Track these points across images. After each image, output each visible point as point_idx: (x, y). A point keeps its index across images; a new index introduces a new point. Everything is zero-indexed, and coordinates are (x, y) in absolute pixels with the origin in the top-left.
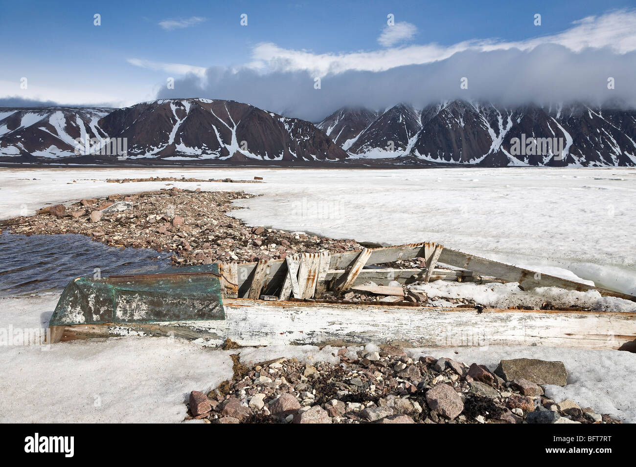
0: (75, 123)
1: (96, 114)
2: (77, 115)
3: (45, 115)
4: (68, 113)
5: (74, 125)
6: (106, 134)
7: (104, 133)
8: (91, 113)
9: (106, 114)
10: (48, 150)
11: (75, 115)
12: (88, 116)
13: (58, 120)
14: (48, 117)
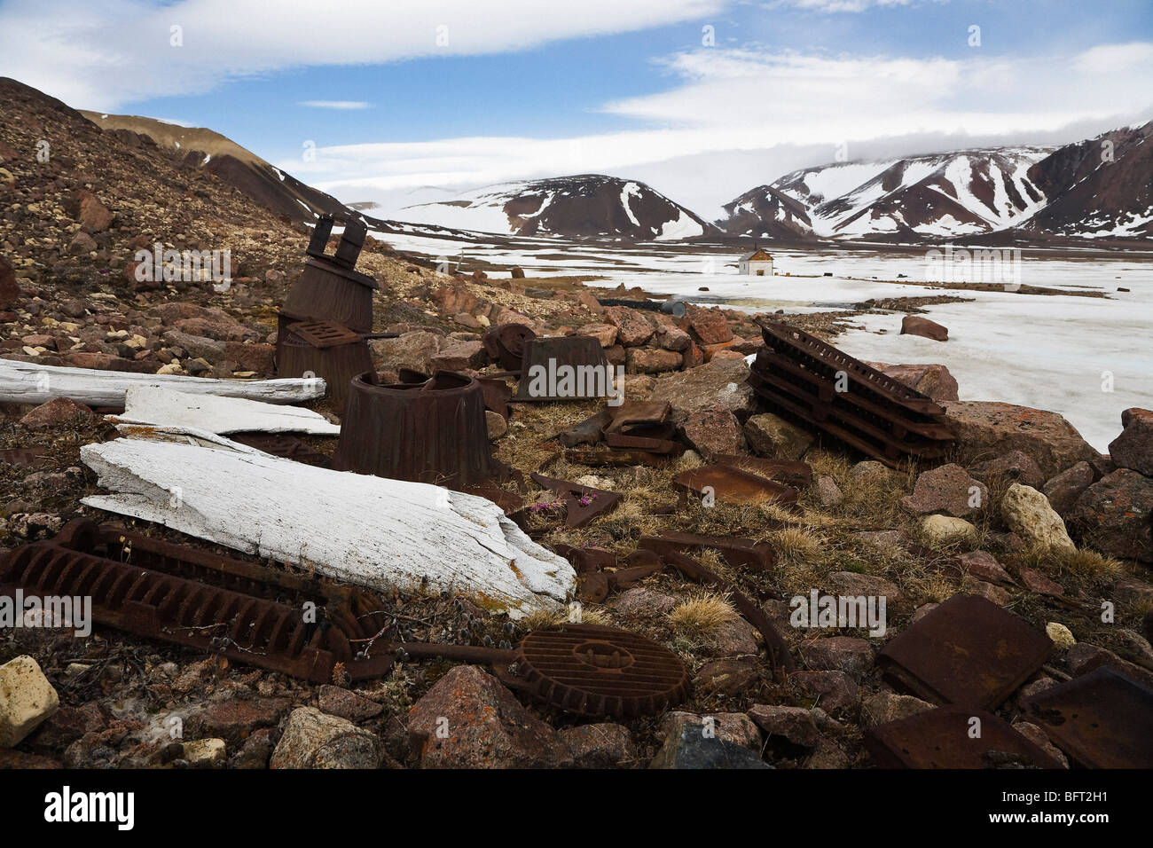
0: (987, 174)
1: (1025, 157)
2: (992, 162)
3: (940, 165)
4: (976, 159)
5: (985, 178)
6: (1041, 193)
7: (1037, 190)
8: (1016, 157)
9: (1045, 155)
10: (940, 222)
11: (988, 162)
12: (1012, 161)
13: (959, 173)
14: (944, 167)
